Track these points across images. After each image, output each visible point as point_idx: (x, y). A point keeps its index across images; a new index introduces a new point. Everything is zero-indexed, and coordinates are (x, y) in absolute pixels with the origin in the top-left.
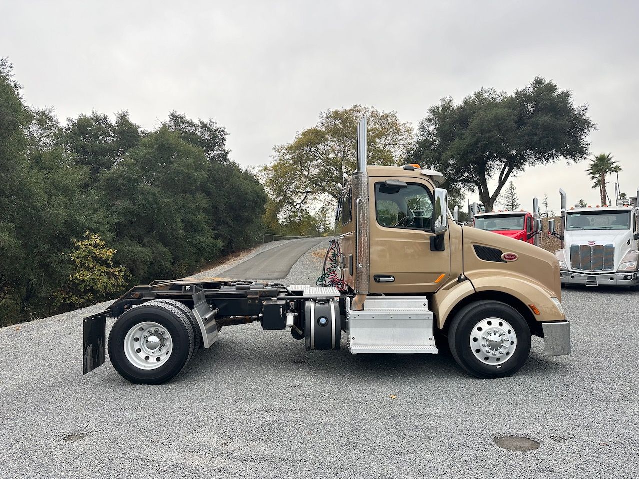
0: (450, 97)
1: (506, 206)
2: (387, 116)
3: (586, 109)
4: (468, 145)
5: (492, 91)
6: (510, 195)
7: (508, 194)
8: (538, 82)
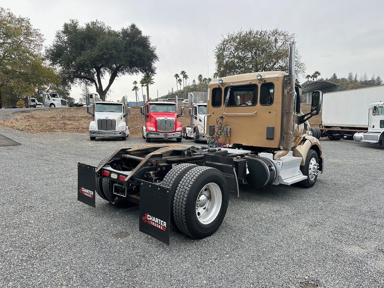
0: (77, 20)
1: (83, 96)
2: (23, 20)
3: (155, 49)
4: (97, 56)
5: (103, 24)
6: (85, 89)
7: (84, 89)
8: (133, 26)
